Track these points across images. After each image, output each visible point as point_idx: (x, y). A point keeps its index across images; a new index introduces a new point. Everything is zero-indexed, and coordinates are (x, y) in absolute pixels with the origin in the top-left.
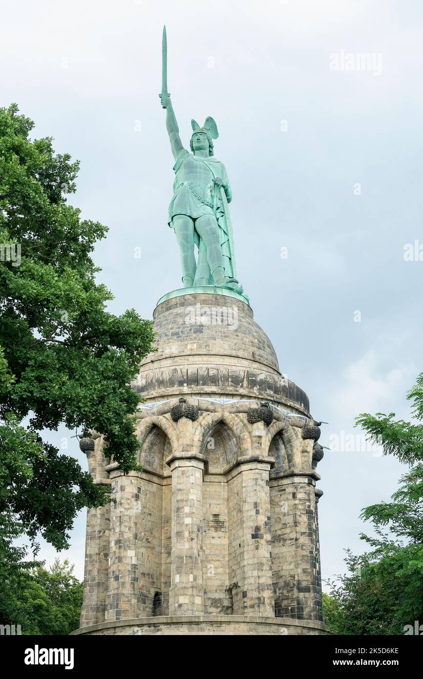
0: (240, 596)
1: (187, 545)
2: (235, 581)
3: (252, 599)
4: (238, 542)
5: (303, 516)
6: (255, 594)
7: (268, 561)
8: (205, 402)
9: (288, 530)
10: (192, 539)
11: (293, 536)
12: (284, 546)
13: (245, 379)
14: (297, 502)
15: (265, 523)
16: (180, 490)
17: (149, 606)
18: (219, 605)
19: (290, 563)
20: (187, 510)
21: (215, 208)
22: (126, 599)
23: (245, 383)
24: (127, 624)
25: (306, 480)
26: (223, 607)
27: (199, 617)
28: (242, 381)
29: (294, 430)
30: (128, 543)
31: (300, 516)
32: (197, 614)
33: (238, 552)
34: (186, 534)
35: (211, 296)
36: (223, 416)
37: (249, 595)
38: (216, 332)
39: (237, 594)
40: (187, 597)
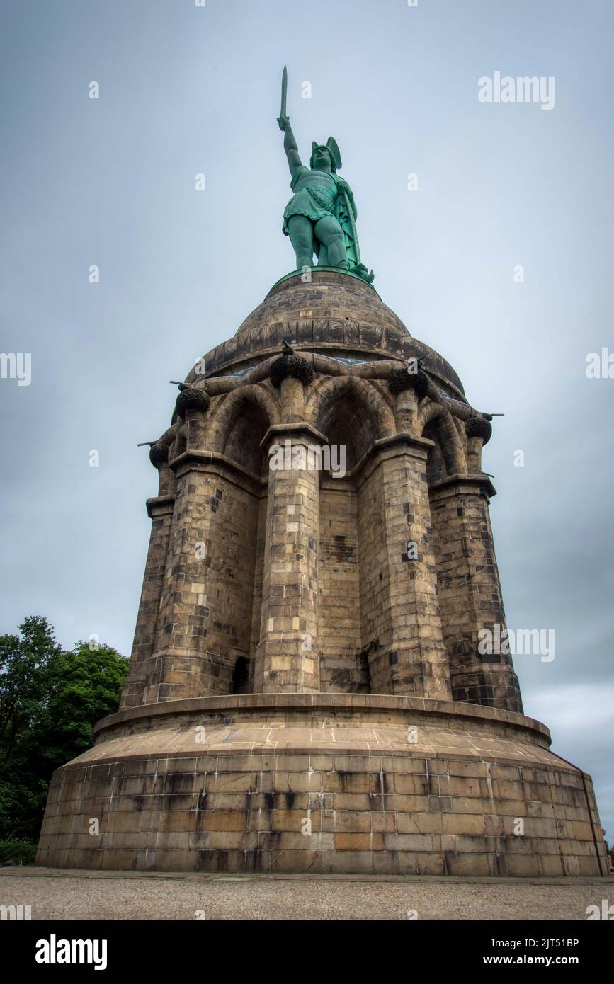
0: (384, 662)
1: (289, 568)
2: (373, 637)
3: (408, 666)
4: (378, 572)
5: (477, 542)
6: (413, 658)
7: (432, 599)
8: (323, 359)
9: (454, 564)
10: (299, 557)
11: (463, 571)
12: (448, 588)
13: (384, 339)
14: (465, 521)
15: (425, 537)
16: (280, 480)
17: (225, 680)
18: (345, 681)
19: (462, 615)
20: (291, 510)
21: (338, 215)
22: (180, 665)
23: (384, 343)
24: (170, 710)
25: (478, 491)
26: (353, 684)
27: (308, 696)
28: (380, 340)
29: (456, 421)
30: (193, 571)
31: (471, 541)
32: (305, 691)
33: (377, 589)
34: (289, 548)
35: (333, 274)
36: (351, 381)
37: (402, 659)
38: (340, 299)
39: (378, 660)
40: (287, 659)
